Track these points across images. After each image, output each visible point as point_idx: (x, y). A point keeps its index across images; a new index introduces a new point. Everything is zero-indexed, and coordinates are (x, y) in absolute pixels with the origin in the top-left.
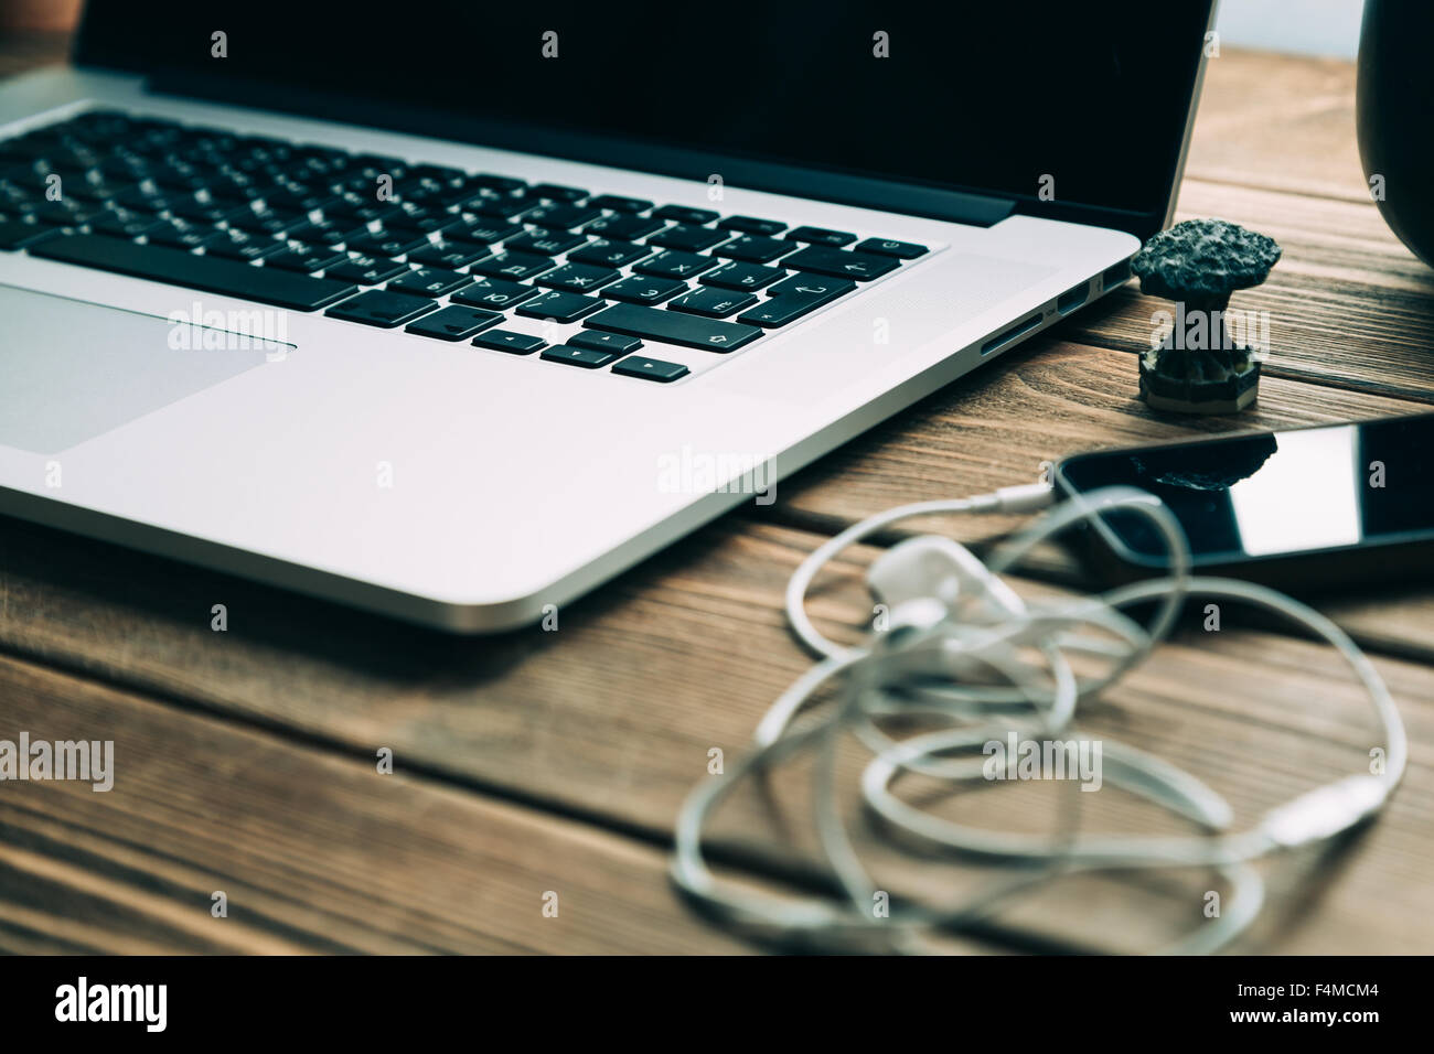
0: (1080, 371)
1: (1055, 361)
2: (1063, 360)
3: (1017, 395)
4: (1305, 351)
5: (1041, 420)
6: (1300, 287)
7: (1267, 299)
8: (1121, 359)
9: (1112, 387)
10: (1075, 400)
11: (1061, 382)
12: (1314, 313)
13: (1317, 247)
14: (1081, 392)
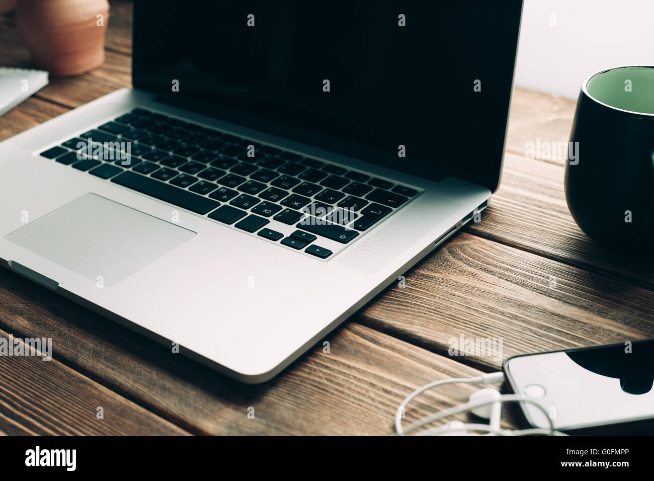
0: (469, 249)
1: (460, 243)
2: (463, 243)
3: (447, 260)
4: (547, 242)
5: (455, 274)
6: (545, 208)
7: (534, 214)
8: (483, 243)
9: (479, 258)
10: (466, 264)
11: (462, 254)
12: (550, 222)
13: (551, 188)
14: (468, 260)
